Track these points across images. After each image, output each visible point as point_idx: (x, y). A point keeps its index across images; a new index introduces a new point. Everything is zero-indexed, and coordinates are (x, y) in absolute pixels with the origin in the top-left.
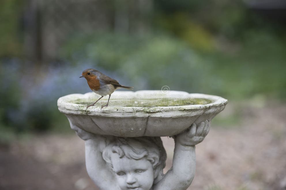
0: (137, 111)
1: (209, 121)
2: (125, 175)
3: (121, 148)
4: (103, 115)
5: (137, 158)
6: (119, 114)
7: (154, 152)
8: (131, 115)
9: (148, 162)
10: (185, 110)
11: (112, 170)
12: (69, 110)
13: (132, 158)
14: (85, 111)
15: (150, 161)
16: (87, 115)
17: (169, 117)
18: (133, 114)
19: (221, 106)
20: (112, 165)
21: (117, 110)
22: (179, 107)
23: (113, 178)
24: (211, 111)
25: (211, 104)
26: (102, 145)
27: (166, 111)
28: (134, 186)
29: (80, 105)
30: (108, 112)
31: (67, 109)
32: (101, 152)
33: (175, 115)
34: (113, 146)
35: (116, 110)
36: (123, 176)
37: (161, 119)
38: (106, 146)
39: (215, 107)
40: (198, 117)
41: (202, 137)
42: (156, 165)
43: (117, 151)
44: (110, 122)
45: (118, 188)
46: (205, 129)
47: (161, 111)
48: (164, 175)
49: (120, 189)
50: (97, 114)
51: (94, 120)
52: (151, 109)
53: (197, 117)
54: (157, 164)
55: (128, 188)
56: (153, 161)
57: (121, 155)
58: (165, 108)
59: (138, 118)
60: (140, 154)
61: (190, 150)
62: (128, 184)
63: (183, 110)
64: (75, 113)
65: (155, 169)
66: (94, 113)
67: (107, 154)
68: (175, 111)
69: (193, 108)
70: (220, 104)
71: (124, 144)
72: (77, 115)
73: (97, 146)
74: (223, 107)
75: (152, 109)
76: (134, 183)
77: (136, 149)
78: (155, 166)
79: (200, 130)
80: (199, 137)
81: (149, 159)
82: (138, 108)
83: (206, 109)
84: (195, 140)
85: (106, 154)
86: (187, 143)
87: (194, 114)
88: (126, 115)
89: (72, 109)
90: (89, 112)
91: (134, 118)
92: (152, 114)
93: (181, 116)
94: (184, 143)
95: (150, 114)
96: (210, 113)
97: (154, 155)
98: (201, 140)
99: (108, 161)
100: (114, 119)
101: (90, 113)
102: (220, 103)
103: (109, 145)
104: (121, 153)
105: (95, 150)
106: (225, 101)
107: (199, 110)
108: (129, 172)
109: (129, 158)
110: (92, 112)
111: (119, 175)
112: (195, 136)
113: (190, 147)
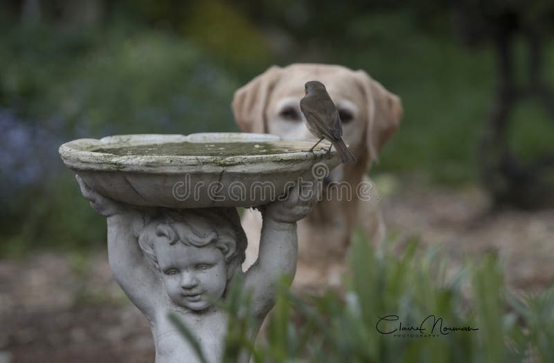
0: (203, 163)
2: (179, 275)
3: (172, 227)
4: (146, 169)
5: (200, 245)
6: (174, 167)
7: (228, 234)
8: (193, 170)
10: (282, 161)
11: (155, 266)
12: (86, 162)
13: (192, 244)
14: (116, 164)
15: (221, 249)
16: (119, 171)
17: (256, 172)
18: (198, 167)
20: (156, 257)
21: (171, 161)
22: (272, 156)
23: (156, 281)
26: (137, 225)
27: (252, 162)
28: (194, 291)
29: (106, 154)
30: (155, 165)
31: (83, 162)
32: (136, 235)
33: (267, 170)
34: (158, 225)
35: (168, 162)
36: (173, 276)
37: (243, 176)
38: (145, 226)
40: (303, 173)
41: (308, 208)
42: (231, 256)
43: (166, 232)
44: (158, 182)
45: (165, 297)
47: (243, 162)
48: (243, 274)
49: (168, 298)
50: (135, 168)
51: (130, 179)
52: (228, 159)
53: (301, 173)
54: (233, 254)
55: (184, 296)
56: (227, 249)
57: (173, 238)
58: (249, 157)
59: (206, 174)
60: (205, 236)
61: (288, 230)
62: (184, 288)
63: (279, 161)
64: (97, 167)
65: (228, 263)
66: (131, 167)
67: (148, 239)
68: (266, 162)
71: (176, 221)
72: (100, 172)
73: (128, 226)
76: (194, 287)
77: (199, 229)
78: (229, 258)
80: (304, 206)
81: (218, 245)
82: (205, 157)
84: (297, 213)
85: (146, 239)
86: (283, 218)
87: (296, 167)
88: (185, 170)
89: (93, 161)
90: (121, 166)
91: (199, 175)
92: (229, 168)
93: (277, 170)
94: (279, 217)
95: (225, 168)
97: (227, 240)
98: (306, 213)
99: (149, 251)
100: (165, 176)
101: (124, 167)
104: (173, 236)
105: (125, 234)
107: (304, 160)
108: (186, 268)
109: (186, 245)
110: (128, 165)
111: (168, 274)
112: (298, 205)
113: (289, 225)
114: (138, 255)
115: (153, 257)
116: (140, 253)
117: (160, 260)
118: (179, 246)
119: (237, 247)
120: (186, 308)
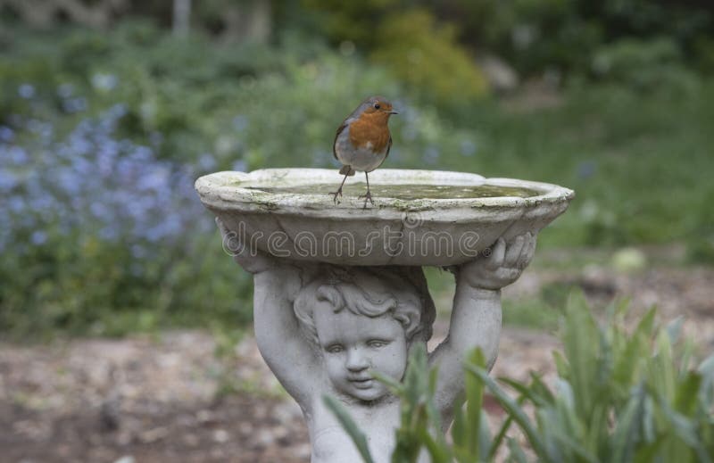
0: (381, 206)
1: (532, 235)
2: (345, 353)
3: (337, 289)
4: (306, 212)
5: (373, 314)
6: (342, 211)
7: (411, 301)
8: (367, 215)
9: (396, 322)
10: (484, 207)
11: (313, 341)
12: (229, 201)
13: (362, 313)
14: (267, 204)
15: (401, 321)
16: (271, 213)
17: (450, 220)
18: (374, 212)
19: (559, 201)
20: (315, 329)
22: (471, 200)
23: (315, 359)
24: (539, 211)
25: (540, 198)
26: (292, 287)
27: (445, 208)
28: (364, 375)
29: (255, 191)
30: (317, 207)
31: (225, 201)
32: (291, 299)
33: (463, 218)
36: (337, 354)
37: (432, 225)
38: (302, 287)
39: (548, 203)
40: (511, 225)
41: (516, 271)
42: (413, 331)
43: (329, 296)
44: (321, 228)
45: (326, 382)
46: (524, 253)
47: (433, 206)
48: (429, 354)
49: (329, 382)
50: (293, 211)
51: (284, 225)
52: (413, 202)
53: (509, 224)
54: (417, 328)
55: (350, 381)
56: (408, 320)
57: (338, 304)
58: (441, 201)
59: (383, 220)
60: (380, 303)
61: (490, 299)
63: (480, 208)
64: (243, 208)
65: (410, 339)
66: (286, 208)
67: (306, 304)
68: (462, 207)
69: (501, 204)
70: (560, 198)
71: (343, 282)
72: (246, 214)
73: (281, 287)
74: (565, 205)
75: (413, 204)
76: (364, 369)
77: (372, 294)
78: (411, 333)
79: (514, 253)
80: (511, 269)
81: (397, 315)
82: (384, 200)
83: (529, 207)
84: (502, 276)
85: (304, 305)
86: (484, 283)
87: (503, 216)
88: (357, 215)
89: (237, 199)
90: (274, 207)
91: (373, 222)
93: (476, 219)
94: (478, 281)
96: (536, 217)
97: (409, 308)
98: (513, 277)
99: (306, 320)
100: (331, 222)
101: (278, 209)
102: (558, 196)
103: (308, 284)
104: (339, 302)
105: (276, 296)
106: (571, 192)
107: (513, 208)
108: (354, 344)
109: (354, 313)
110: (282, 206)
111: (331, 351)
112: (502, 266)
113: (490, 292)
114: (294, 325)
115: (311, 328)
116: (296, 322)
117: (320, 332)
118: (345, 316)
119: (421, 320)
120: (353, 396)
